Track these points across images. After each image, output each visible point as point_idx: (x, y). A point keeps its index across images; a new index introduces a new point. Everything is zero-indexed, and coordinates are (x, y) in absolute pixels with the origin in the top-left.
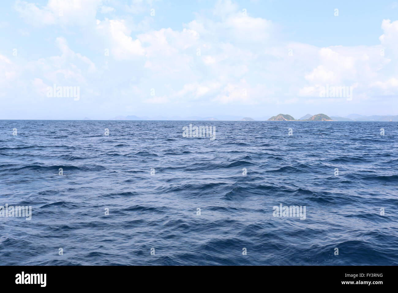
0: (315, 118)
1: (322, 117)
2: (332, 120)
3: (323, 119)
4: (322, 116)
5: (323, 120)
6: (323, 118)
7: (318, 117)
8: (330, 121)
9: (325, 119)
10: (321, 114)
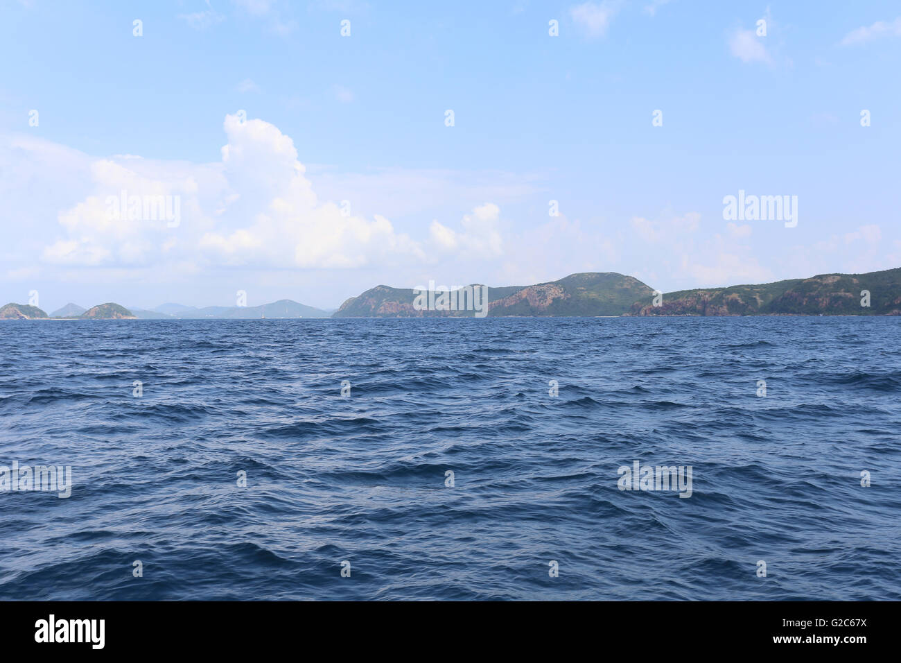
0: (96, 313)
1: (113, 309)
2: (134, 316)
3: (116, 315)
4: (111, 308)
5: (115, 318)
6: (115, 313)
7: (104, 309)
8: (131, 318)
9: (120, 315)
10: (111, 305)
